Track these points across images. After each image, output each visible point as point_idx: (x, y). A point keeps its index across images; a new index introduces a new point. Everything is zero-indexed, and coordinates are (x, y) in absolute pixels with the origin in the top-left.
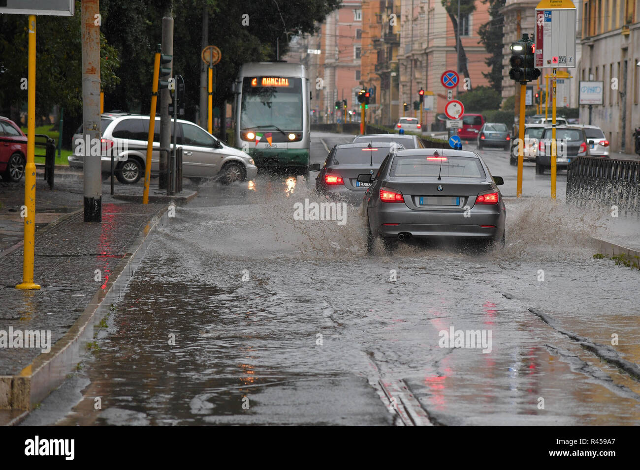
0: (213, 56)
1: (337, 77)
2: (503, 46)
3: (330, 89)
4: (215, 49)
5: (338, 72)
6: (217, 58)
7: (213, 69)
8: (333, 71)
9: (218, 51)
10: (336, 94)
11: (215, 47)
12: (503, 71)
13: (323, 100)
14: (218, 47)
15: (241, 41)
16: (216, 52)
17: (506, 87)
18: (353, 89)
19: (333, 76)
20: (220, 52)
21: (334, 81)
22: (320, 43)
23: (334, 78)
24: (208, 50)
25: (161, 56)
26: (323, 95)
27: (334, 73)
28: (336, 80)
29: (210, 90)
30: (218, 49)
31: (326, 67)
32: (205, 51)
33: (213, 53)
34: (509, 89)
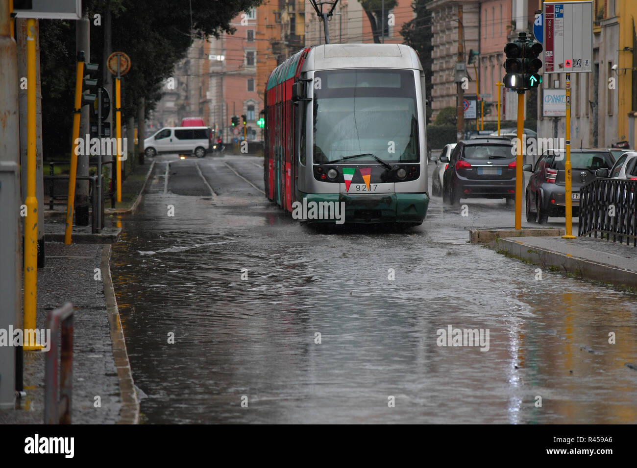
0: (121, 65)
1: (224, 87)
2: (432, 48)
3: (217, 102)
4: (123, 56)
5: (226, 82)
6: (125, 67)
7: (121, 79)
8: (219, 81)
9: (126, 59)
10: (225, 108)
11: (123, 53)
12: (432, 77)
13: (209, 116)
14: (127, 54)
15: (151, 46)
16: (124, 59)
17: (436, 97)
18: (245, 102)
19: (220, 86)
20: (129, 59)
21: (222, 92)
22: (202, 47)
23: (222, 89)
24: (115, 57)
25: (85, 65)
26: (209, 109)
27: (222, 83)
28: (224, 91)
29: (118, 106)
30: (127, 56)
31: (211, 77)
32: (111, 58)
33: (121, 60)
34: (440, 99)
